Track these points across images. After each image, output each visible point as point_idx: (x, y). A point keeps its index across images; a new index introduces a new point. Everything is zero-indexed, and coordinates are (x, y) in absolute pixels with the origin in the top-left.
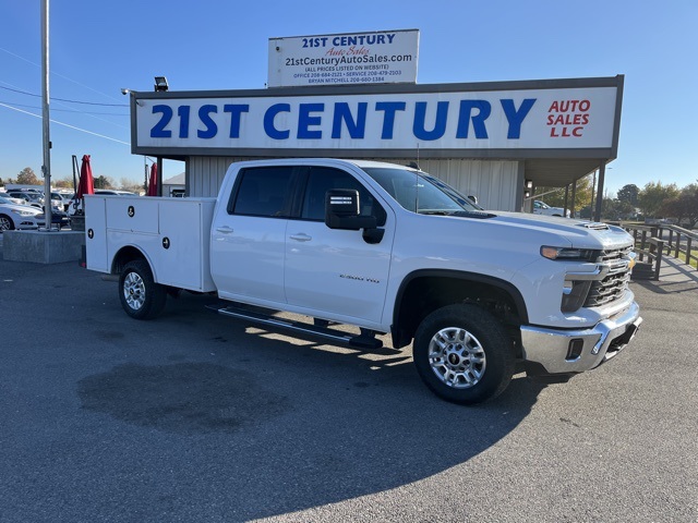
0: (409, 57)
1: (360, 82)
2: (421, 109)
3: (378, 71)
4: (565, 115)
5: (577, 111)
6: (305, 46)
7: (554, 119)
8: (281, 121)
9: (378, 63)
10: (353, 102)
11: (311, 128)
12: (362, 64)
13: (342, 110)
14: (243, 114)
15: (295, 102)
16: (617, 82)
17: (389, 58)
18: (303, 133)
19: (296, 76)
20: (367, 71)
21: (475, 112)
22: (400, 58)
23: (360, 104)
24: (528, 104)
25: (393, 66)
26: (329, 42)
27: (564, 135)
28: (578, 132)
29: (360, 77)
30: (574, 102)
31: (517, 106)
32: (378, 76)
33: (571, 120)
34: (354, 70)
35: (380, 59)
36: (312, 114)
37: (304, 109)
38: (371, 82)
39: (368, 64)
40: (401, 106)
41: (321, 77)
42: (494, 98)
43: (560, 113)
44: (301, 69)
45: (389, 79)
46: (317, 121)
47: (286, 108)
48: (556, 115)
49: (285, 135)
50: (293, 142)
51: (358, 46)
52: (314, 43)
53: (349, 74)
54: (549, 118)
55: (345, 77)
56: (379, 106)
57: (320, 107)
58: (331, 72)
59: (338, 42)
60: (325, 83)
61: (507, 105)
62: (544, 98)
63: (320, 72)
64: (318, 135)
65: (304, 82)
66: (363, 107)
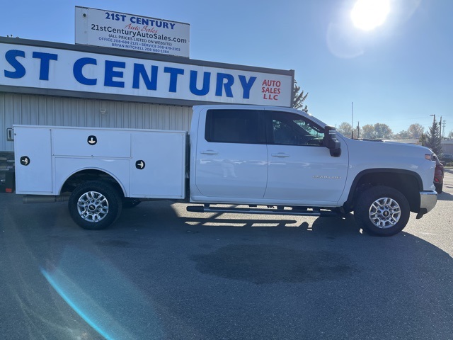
0: (184, 41)
1: (152, 52)
2: (194, 75)
3: (165, 46)
4: (270, 88)
5: (275, 87)
6: (108, 18)
7: (265, 89)
8: (87, 71)
9: (164, 41)
10: (148, 64)
11: (115, 79)
12: (153, 39)
13: (139, 69)
14: (52, 62)
15: (102, 59)
16: (291, 73)
17: (172, 39)
18: (108, 82)
19: (101, 39)
20: (157, 45)
21: (225, 81)
22: (179, 40)
23: (153, 67)
24: (253, 79)
25: (175, 45)
26: (128, 19)
27: (270, 98)
28: (276, 97)
29: (152, 48)
30: (274, 82)
31: (247, 80)
32: (165, 49)
33: (273, 91)
34: (147, 43)
35: (165, 38)
36: (115, 69)
37: (109, 65)
38: (160, 53)
39: (157, 40)
40: (181, 72)
41: (121, 43)
42: (235, 74)
43: (267, 86)
44: (105, 34)
45: (171, 53)
46: (120, 75)
47: (94, 62)
48: (266, 87)
49: (93, 82)
50: (100, 88)
51: (149, 27)
52: (115, 17)
53: (143, 45)
54: (263, 88)
55: (141, 46)
56: (167, 70)
57: (122, 65)
58: (130, 41)
59: (134, 20)
60: (125, 48)
61: (242, 78)
62: (260, 77)
63: (122, 40)
64: (121, 85)
65: (108, 44)
66: (155, 69)
